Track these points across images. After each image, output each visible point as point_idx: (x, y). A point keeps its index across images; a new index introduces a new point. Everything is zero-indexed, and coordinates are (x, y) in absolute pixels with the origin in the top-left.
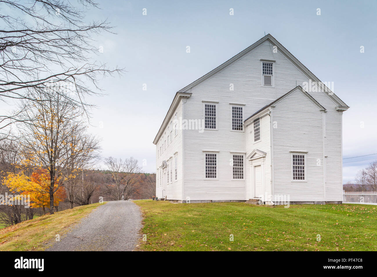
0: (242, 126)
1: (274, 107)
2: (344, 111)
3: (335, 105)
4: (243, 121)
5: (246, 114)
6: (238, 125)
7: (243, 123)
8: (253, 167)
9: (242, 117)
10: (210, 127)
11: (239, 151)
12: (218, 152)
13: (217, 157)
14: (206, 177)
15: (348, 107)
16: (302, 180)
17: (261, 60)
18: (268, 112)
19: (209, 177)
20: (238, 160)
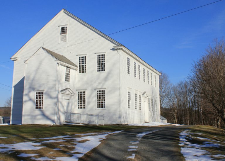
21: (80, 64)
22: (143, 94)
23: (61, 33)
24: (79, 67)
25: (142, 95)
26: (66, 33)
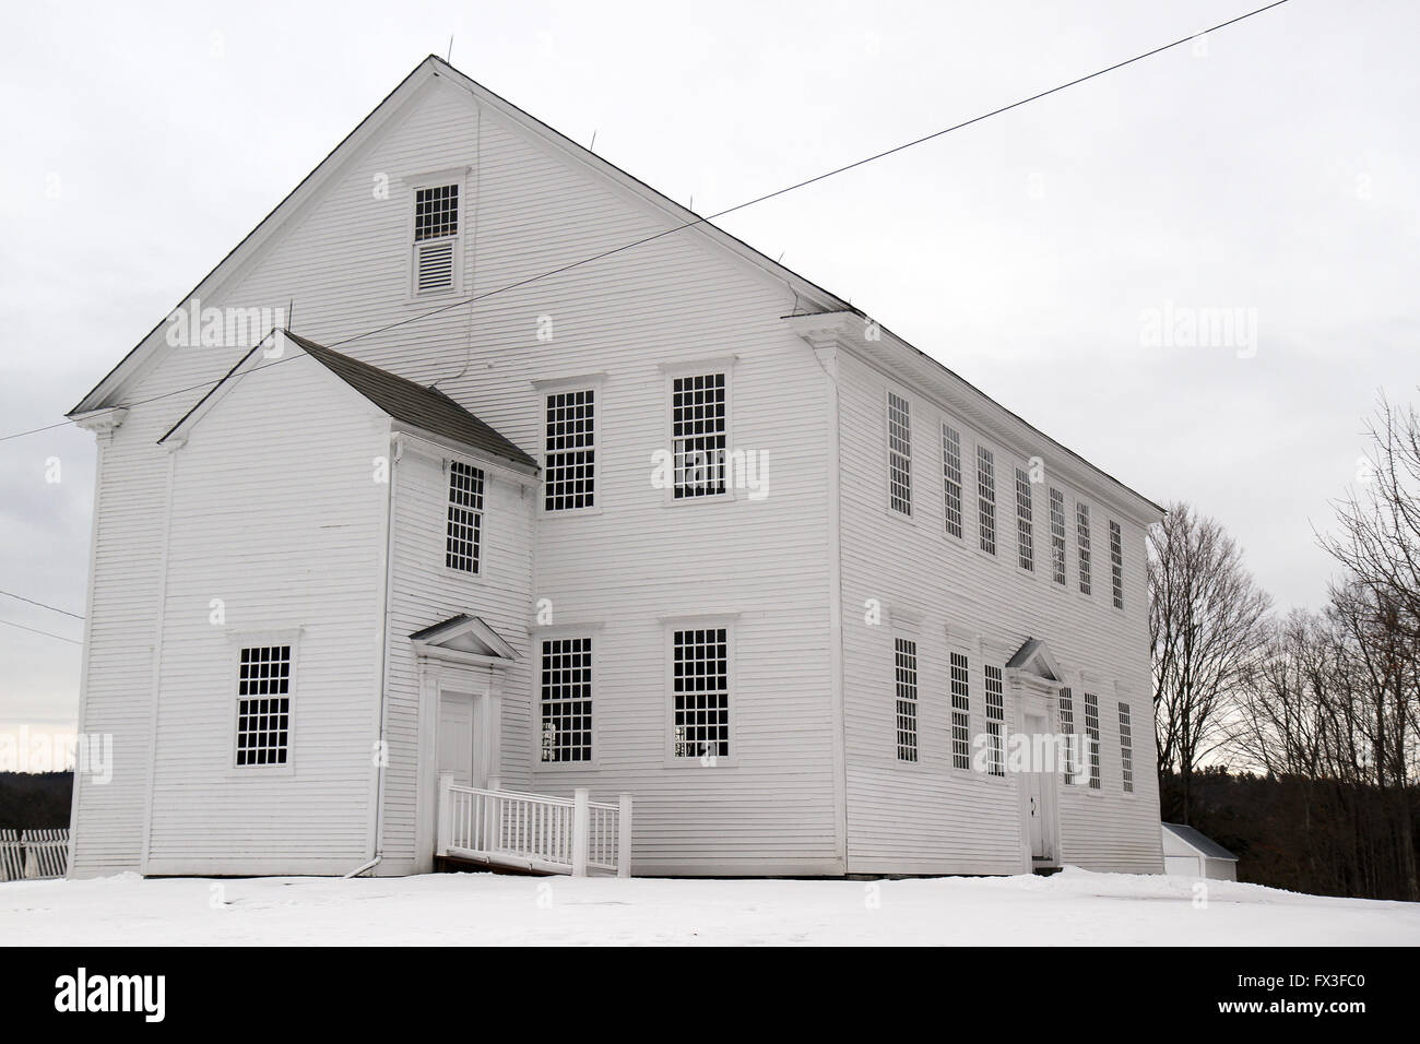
21: (550, 445)
22: (1016, 660)
23: (418, 233)
24: (545, 468)
25: (1007, 665)
26: (454, 227)
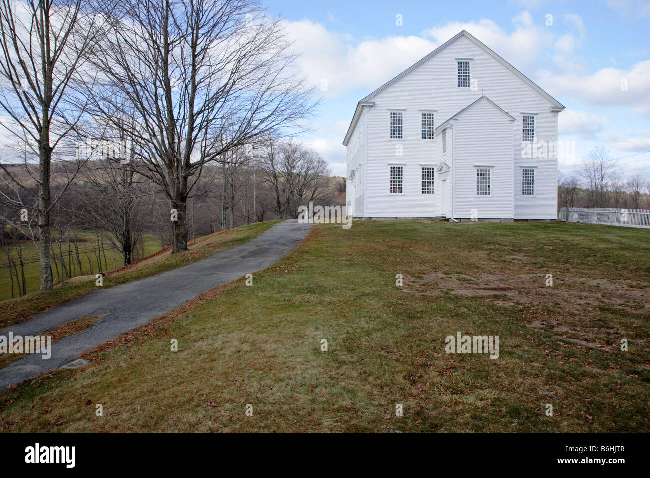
0: (433, 135)
1: (457, 120)
2: (559, 112)
3: (549, 106)
4: (435, 129)
5: (438, 122)
6: (428, 134)
7: (435, 132)
8: (441, 181)
9: (433, 125)
10: (397, 138)
11: (428, 163)
12: (405, 165)
13: (403, 170)
14: (391, 192)
15: (565, 108)
16: (488, 196)
17: (457, 59)
18: (450, 126)
19: (394, 192)
20: (428, 174)
